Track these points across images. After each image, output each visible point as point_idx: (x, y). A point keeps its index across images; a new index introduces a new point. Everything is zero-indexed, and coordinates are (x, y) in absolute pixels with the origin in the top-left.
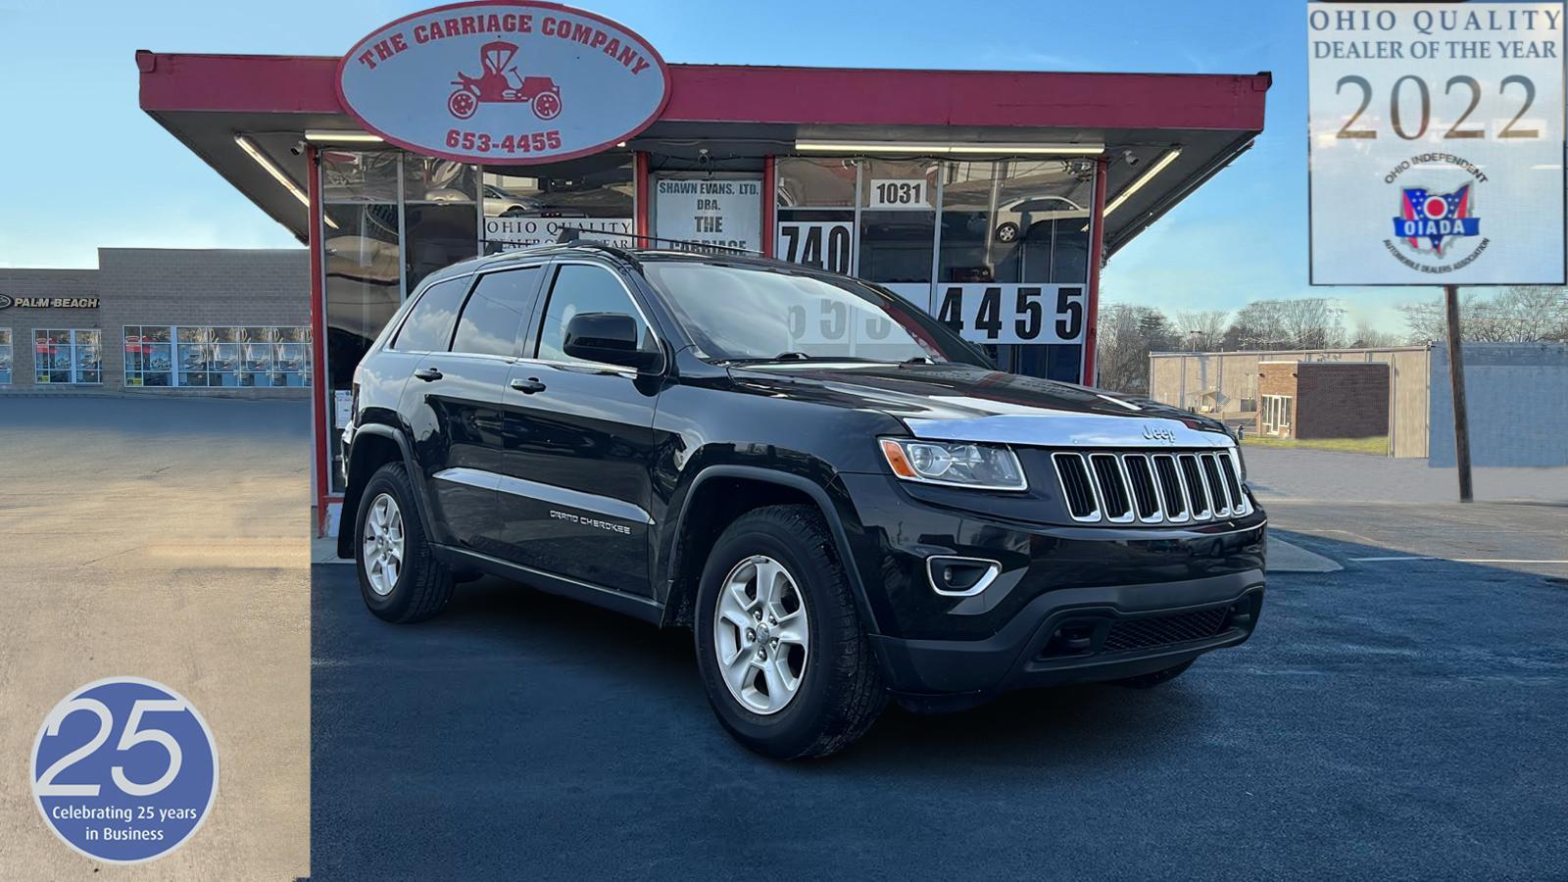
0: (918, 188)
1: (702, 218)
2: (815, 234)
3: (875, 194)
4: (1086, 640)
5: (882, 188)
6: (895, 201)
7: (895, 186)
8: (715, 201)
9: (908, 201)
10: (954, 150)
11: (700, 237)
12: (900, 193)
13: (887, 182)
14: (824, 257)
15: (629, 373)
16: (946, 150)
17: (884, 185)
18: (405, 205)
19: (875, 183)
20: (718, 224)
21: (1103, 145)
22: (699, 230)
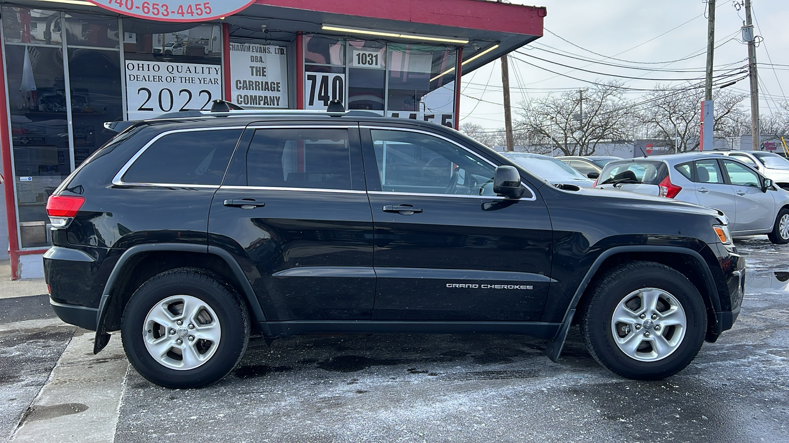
0: (376, 56)
1: (254, 67)
2: (325, 80)
3: (356, 58)
5: (358, 55)
6: (365, 63)
7: (365, 55)
8: (261, 57)
9: (372, 64)
10: (402, 36)
11: (255, 78)
12: (368, 59)
13: (361, 53)
14: (330, 94)
16: (397, 36)
17: (360, 54)
18: (68, 48)
19: (355, 52)
20: (264, 72)
21: (468, 39)
22: (252, 75)
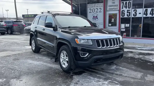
2: (126, 3)
4: (99, 61)
14: (127, 6)
15: (52, 29)
18: (80, 3)
20: (115, 3)
22: (112, 4)
